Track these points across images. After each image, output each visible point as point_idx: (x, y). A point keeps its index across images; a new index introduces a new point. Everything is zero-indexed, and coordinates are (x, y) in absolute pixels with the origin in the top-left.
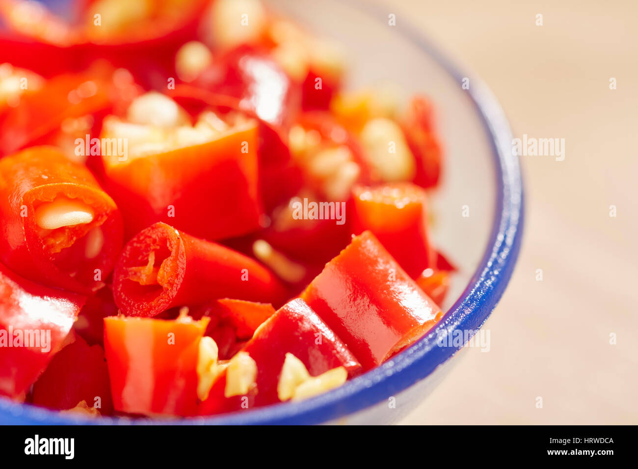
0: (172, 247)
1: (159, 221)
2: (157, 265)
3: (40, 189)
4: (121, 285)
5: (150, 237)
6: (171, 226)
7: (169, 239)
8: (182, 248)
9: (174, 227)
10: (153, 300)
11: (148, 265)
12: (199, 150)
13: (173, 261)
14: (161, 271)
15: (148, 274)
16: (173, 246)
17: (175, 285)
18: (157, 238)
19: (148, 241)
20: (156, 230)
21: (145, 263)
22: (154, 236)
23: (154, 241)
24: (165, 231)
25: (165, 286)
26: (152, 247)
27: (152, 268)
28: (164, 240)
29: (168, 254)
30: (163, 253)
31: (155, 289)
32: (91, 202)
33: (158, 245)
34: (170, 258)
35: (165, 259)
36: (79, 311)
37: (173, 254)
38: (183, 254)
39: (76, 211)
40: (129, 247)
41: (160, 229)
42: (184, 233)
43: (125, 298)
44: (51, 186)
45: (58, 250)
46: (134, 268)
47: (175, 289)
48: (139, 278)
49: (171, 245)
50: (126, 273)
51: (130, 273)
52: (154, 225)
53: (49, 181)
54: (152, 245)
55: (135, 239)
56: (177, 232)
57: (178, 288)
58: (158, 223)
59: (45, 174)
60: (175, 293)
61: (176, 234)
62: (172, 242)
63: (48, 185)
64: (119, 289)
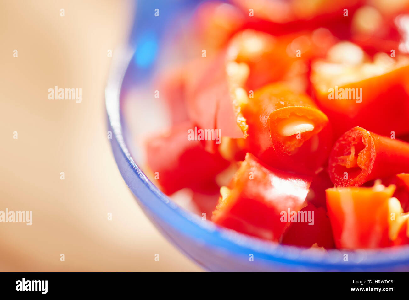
0: (366, 143)
1: (356, 126)
2: (356, 155)
3: (280, 111)
4: (334, 169)
5: (350, 137)
6: (364, 129)
7: (364, 138)
8: (373, 142)
9: (366, 129)
11: (351, 155)
13: (366, 151)
14: (359, 158)
15: (351, 160)
16: (366, 142)
17: (370, 167)
18: (356, 137)
19: (350, 139)
20: (355, 132)
21: (350, 153)
22: (353, 136)
23: (354, 139)
24: (360, 132)
25: (363, 167)
26: (353, 143)
27: (353, 156)
28: (360, 138)
29: (364, 147)
30: (360, 146)
31: (355, 170)
32: (311, 118)
33: (356, 141)
34: (365, 149)
35: (361, 150)
36: (309, 186)
37: (367, 146)
38: (373, 146)
39: (303, 123)
40: (338, 144)
41: (357, 131)
42: (373, 133)
44: (286, 109)
45: (293, 149)
46: (342, 157)
47: (370, 169)
48: (345, 164)
49: (365, 141)
50: (336, 161)
51: (339, 161)
52: (353, 129)
53: (285, 105)
54: (352, 141)
55: (341, 139)
56: (368, 132)
57: (372, 168)
58: (356, 127)
59: (282, 101)
60: (370, 171)
61: (368, 134)
62: (366, 139)
63: (285, 108)
64: (333, 171)
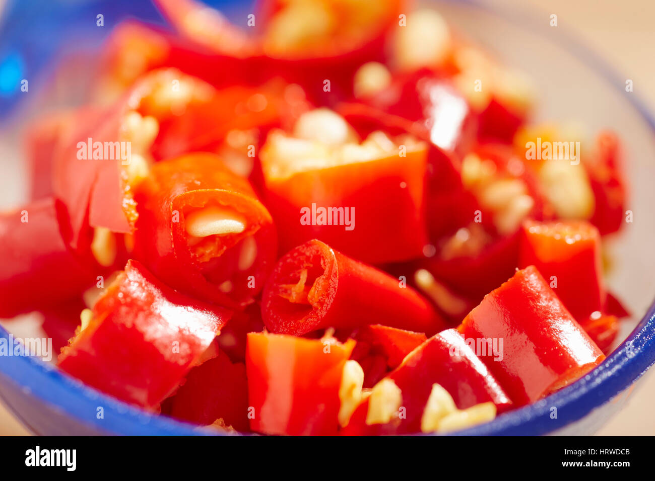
0: (325, 266)
1: (314, 239)
2: (309, 284)
3: (191, 194)
4: (270, 302)
5: (304, 254)
6: (326, 243)
7: (323, 257)
8: (336, 267)
9: (330, 246)
10: (301, 319)
11: (299, 283)
12: (363, 167)
13: (324, 280)
14: (312, 290)
15: (298, 291)
16: (326, 264)
17: (325, 305)
18: (312, 256)
19: (302, 258)
20: (311, 248)
21: (296, 280)
22: (308, 254)
23: (308, 258)
24: (319, 249)
25: (315, 305)
26: (305, 265)
27: (303, 286)
28: (318, 257)
29: (321, 272)
30: (316, 271)
31: (304, 307)
32: (243, 211)
33: (311, 263)
34: (323, 277)
35: (317, 277)
36: (222, 326)
37: (326, 272)
38: (335, 274)
39: (227, 219)
40: (281, 264)
41: (315, 247)
42: (339, 253)
43: (273, 316)
44: (203, 192)
45: (207, 259)
46: (284, 286)
47: (324, 308)
48: (290, 295)
49: (324, 263)
50: (276, 290)
51: (280, 290)
52: (308, 242)
53: (201, 187)
54: (305, 262)
55: (289, 255)
56: (331, 250)
57: (328, 308)
58: (312, 240)
59: (198, 180)
60: (324, 313)
61: (331, 253)
62: (326, 260)
63: (200, 190)
64: (268, 306)
